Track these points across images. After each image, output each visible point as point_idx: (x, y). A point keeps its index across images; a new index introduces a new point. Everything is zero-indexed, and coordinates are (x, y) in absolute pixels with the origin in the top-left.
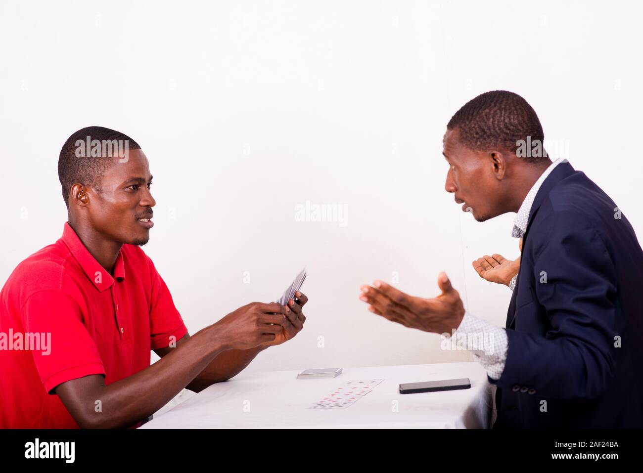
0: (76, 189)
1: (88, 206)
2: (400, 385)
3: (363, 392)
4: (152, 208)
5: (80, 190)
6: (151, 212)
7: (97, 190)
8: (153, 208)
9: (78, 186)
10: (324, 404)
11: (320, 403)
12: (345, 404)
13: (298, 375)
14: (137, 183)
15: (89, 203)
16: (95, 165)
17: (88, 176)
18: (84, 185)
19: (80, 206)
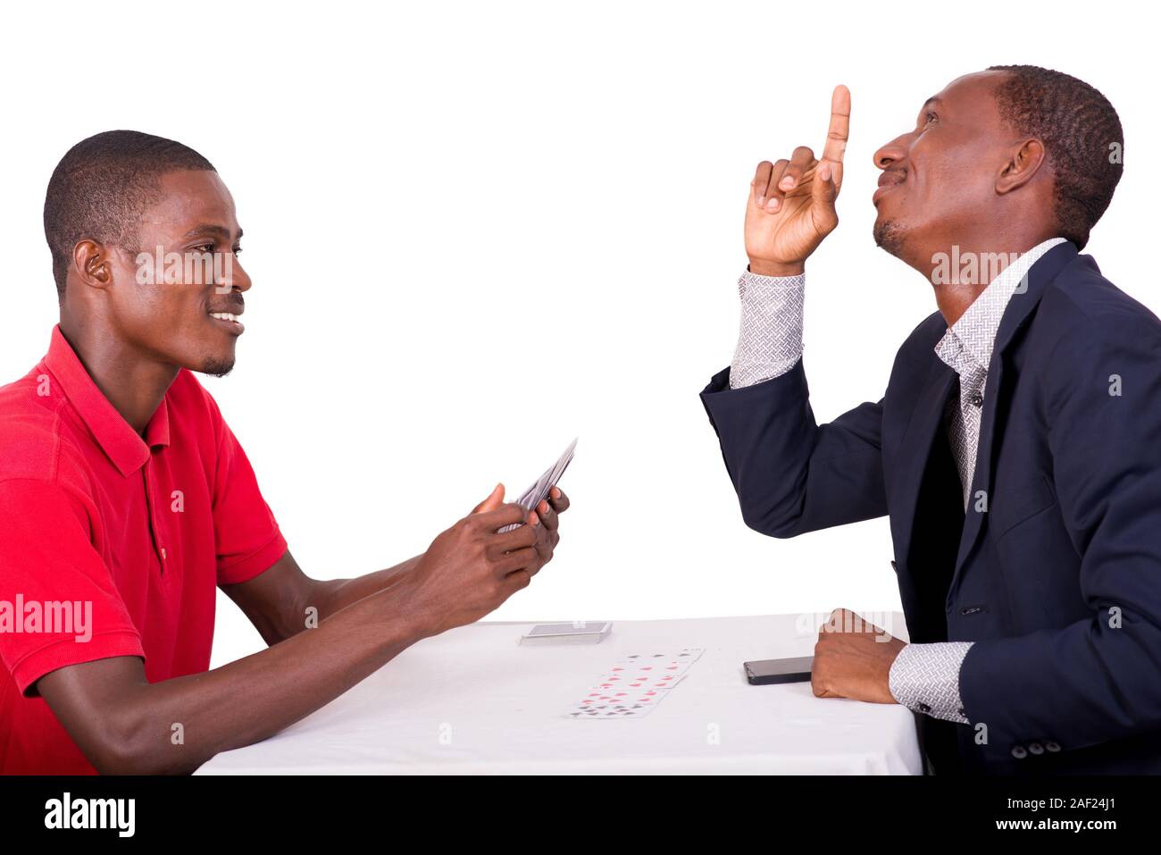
0: (83, 250)
1: (109, 288)
2: (745, 664)
3: (669, 678)
4: (243, 294)
5: (92, 256)
6: (241, 301)
7: (129, 252)
8: (245, 295)
9: (90, 245)
10: (592, 706)
11: (584, 705)
12: (636, 707)
13: (523, 637)
14: (212, 241)
15: (112, 281)
16: (125, 199)
17: (109, 224)
18: (101, 244)
19: (95, 287)
